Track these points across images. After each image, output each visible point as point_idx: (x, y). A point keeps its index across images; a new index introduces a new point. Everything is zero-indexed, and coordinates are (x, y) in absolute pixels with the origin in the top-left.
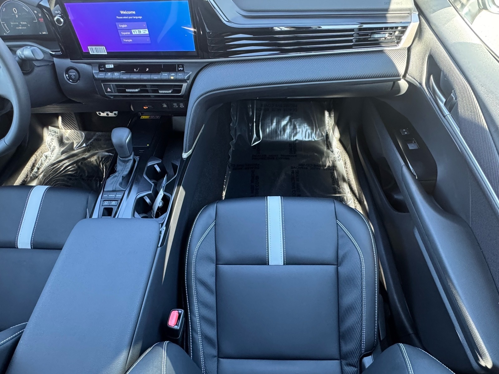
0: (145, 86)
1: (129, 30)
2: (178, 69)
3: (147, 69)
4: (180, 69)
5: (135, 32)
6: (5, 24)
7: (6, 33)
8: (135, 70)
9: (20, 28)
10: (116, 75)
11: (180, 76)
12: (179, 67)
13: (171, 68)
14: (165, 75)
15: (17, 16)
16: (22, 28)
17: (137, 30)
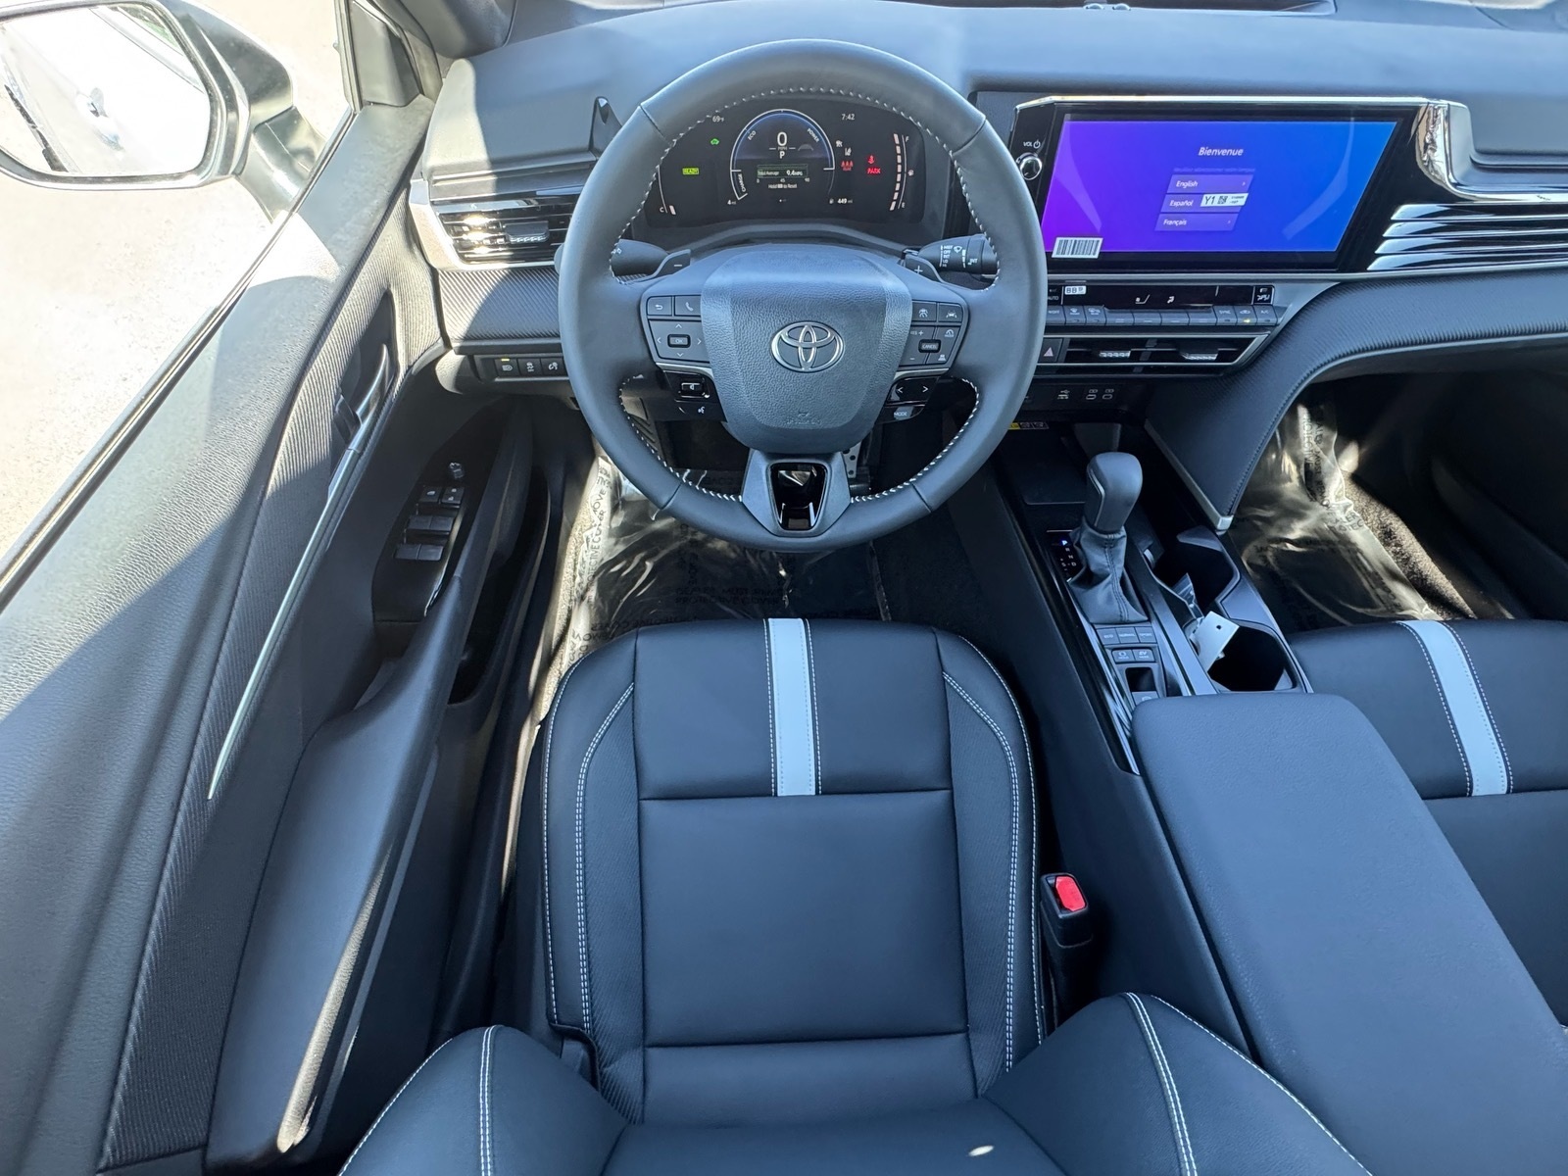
0: (1142, 342)
1: (1197, 194)
2: (1256, 298)
3: (1172, 299)
4: (1260, 298)
5: (1211, 201)
6: (740, 176)
7: (734, 199)
8: (1138, 299)
9: (780, 186)
10: (1095, 314)
11: (1264, 316)
12: (1258, 293)
13: (1238, 297)
14: (1225, 315)
15: (782, 154)
16: (785, 187)
17: (1217, 196)
